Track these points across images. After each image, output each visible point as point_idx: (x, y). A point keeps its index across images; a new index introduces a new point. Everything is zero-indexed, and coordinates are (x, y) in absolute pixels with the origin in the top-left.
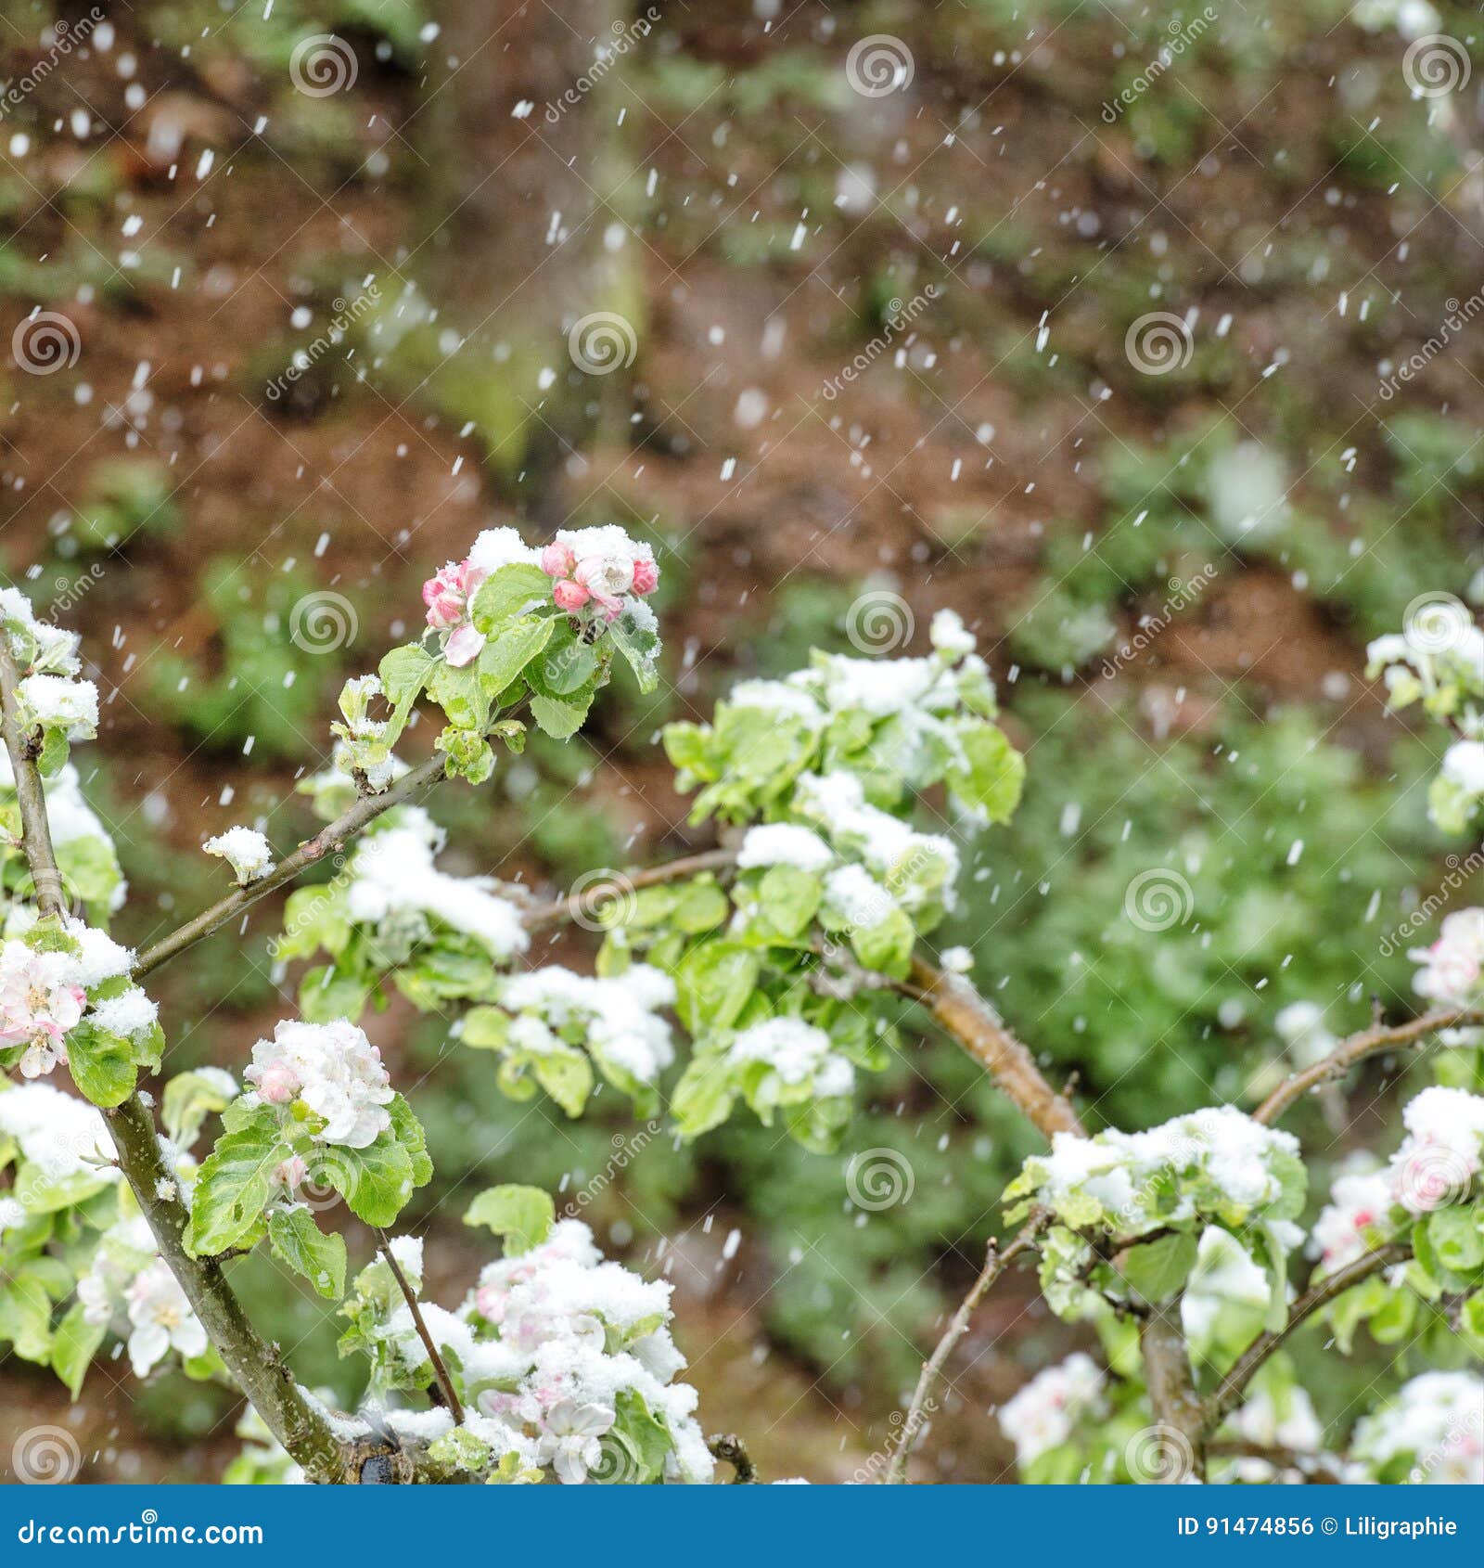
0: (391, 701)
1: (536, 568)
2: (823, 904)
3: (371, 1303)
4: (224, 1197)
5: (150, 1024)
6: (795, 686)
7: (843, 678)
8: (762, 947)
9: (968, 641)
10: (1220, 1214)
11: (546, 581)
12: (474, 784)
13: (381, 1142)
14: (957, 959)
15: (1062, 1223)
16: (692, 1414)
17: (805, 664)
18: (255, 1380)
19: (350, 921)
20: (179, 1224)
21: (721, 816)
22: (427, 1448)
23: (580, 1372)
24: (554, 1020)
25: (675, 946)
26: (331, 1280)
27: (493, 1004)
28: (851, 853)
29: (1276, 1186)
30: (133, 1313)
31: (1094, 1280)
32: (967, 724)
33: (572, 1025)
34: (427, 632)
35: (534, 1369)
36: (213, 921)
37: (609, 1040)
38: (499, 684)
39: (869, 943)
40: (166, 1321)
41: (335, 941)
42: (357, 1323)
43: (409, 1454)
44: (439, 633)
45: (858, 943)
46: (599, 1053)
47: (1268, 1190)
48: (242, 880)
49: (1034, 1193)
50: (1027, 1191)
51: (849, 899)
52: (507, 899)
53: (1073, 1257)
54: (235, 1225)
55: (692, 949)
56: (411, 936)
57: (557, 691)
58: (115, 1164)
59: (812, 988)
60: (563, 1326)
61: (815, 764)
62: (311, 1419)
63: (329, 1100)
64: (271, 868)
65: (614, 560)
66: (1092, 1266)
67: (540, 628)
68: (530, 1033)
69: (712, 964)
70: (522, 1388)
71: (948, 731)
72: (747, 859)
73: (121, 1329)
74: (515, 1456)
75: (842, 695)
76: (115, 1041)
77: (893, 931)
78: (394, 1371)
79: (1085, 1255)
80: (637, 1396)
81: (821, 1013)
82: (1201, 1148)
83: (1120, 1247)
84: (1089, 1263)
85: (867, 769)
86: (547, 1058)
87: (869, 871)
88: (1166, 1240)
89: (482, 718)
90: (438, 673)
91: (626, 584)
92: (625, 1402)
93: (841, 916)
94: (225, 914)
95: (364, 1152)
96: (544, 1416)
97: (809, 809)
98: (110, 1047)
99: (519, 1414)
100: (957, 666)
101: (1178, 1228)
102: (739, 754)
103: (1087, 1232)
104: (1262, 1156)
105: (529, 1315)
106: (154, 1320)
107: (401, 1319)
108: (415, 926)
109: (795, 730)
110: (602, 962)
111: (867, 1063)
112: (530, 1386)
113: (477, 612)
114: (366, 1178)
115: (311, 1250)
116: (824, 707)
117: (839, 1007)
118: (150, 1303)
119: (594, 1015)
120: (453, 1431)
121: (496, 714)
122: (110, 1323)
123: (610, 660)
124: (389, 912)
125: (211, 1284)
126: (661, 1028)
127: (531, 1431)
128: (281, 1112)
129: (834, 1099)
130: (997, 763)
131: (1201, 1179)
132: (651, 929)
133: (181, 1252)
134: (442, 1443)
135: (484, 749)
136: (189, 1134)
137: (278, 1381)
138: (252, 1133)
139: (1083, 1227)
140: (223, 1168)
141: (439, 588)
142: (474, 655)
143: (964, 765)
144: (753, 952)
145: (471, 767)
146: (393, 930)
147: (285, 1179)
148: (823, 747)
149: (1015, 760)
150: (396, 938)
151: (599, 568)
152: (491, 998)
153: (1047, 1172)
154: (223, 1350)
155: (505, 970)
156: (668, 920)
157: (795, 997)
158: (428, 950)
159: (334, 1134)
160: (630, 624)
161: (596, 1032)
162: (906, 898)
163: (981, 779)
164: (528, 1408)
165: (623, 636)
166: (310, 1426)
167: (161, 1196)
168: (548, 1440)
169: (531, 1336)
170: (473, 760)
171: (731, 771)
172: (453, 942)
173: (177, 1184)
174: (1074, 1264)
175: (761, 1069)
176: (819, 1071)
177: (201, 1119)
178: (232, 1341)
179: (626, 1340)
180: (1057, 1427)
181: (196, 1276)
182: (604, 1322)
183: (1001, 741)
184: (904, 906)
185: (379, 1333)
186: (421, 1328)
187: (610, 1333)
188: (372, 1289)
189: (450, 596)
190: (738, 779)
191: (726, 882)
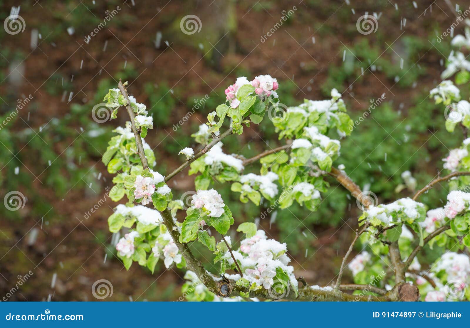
0: (219, 117)
1: (251, 85)
2: (311, 156)
3: (221, 251)
4: (188, 230)
5: (169, 193)
6: (301, 107)
7: (312, 105)
8: (298, 166)
9: (339, 95)
10: (407, 221)
11: (253, 88)
12: (239, 134)
13: (222, 216)
14: (342, 167)
15: (372, 225)
16: (293, 272)
17: (303, 102)
18: (196, 269)
19: (205, 165)
20: (178, 236)
21: (286, 137)
22: (235, 282)
23: (268, 264)
24: (251, 185)
25: (277, 167)
26: (212, 247)
27: (238, 182)
28: (317, 144)
29: (419, 215)
30: (165, 254)
31: (379, 237)
32: (340, 114)
33: (256, 186)
34: (226, 101)
35: (257, 264)
36: (182, 168)
37: (264, 189)
38: (244, 112)
39: (322, 165)
40: (172, 256)
41: (202, 170)
42: (218, 256)
43: (231, 284)
44: (229, 101)
45: (319, 164)
46: (263, 192)
47: (418, 215)
48: (188, 159)
49: (366, 218)
50: (364, 218)
51: (317, 155)
52: (239, 159)
53: (374, 233)
54: (191, 236)
55: (281, 167)
56: (219, 168)
57: (257, 113)
58: (163, 223)
59: (309, 175)
60: (264, 254)
61: (306, 125)
62: (209, 277)
63: (211, 207)
64: (194, 156)
65: (268, 82)
66: (379, 234)
67: (252, 99)
68: (247, 188)
69: (287, 170)
70: (255, 268)
71: (335, 115)
72: (293, 147)
73: (162, 258)
74: (255, 283)
75: (312, 109)
76: (162, 196)
77: (327, 161)
78: (226, 266)
79: (377, 232)
80: (280, 269)
81: (312, 180)
82: (402, 207)
83: (385, 230)
84: (378, 234)
85: (318, 125)
86: (250, 193)
87: (321, 148)
88: (395, 228)
89: (240, 120)
90: (230, 110)
91: (271, 88)
92: (278, 270)
93: (316, 158)
94: (184, 166)
95: (219, 218)
96: (260, 274)
97: (307, 135)
98: (161, 197)
99: (255, 274)
100: (337, 101)
101: (397, 225)
102: (289, 123)
103: (377, 227)
104: (416, 208)
105: (255, 252)
106: (170, 256)
107: (228, 254)
108: (220, 165)
109: (301, 117)
110: (262, 171)
111: (322, 191)
112: (257, 268)
113: (238, 96)
114: (220, 224)
115: (208, 240)
116: (307, 111)
117: (316, 179)
118: (168, 252)
119: (261, 183)
120: (241, 279)
121: (243, 119)
122: (160, 256)
123: (268, 105)
124: (214, 162)
125: (186, 249)
126: (275, 186)
127: (258, 278)
128: (200, 210)
129: (316, 200)
130: (347, 122)
131: (403, 214)
132: (271, 163)
133: (179, 242)
134: (238, 282)
135: (241, 127)
136: (174, 214)
137: (201, 269)
138: (194, 215)
139: (377, 226)
140: (188, 223)
141: (229, 91)
142: (238, 105)
143: (340, 123)
144: (296, 167)
145: (238, 131)
146: (215, 167)
147: (201, 225)
148: (308, 121)
149: (351, 121)
150: (215, 168)
151: (265, 84)
152: (237, 180)
153: (368, 214)
154: (189, 263)
155: (241, 174)
156: (275, 161)
157: (306, 177)
158: (223, 170)
159: (212, 214)
160: (272, 97)
161: (261, 187)
162: (330, 154)
163: (344, 126)
164: (257, 273)
165: (271, 99)
166: (209, 279)
167: (174, 230)
168: (261, 279)
169: (256, 256)
170: (239, 129)
171: (288, 127)
172: (228, 169)
173: (177, 227)
174: (374, 234)
175: (300, 194)
176: (312, 193)
177: (176, 211)
178: (191, 261)
179: (277, 256)
180: (361, 267)
181: (182, 247)
182: (272, 253)
183: (348, 117)
184: (330, 155)
185: (223, 258)
186: (232, 256)
187: (274, 255)
188: (220, 248)
189: (231, 93)
190: (289, 129)
191: (289, 151)
